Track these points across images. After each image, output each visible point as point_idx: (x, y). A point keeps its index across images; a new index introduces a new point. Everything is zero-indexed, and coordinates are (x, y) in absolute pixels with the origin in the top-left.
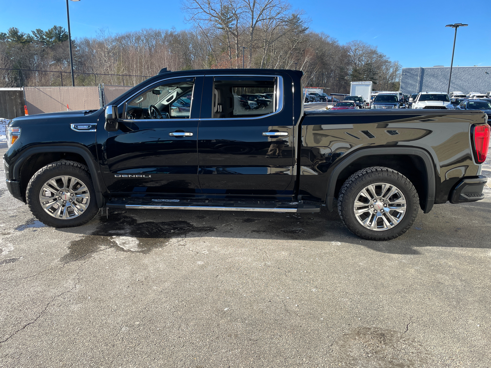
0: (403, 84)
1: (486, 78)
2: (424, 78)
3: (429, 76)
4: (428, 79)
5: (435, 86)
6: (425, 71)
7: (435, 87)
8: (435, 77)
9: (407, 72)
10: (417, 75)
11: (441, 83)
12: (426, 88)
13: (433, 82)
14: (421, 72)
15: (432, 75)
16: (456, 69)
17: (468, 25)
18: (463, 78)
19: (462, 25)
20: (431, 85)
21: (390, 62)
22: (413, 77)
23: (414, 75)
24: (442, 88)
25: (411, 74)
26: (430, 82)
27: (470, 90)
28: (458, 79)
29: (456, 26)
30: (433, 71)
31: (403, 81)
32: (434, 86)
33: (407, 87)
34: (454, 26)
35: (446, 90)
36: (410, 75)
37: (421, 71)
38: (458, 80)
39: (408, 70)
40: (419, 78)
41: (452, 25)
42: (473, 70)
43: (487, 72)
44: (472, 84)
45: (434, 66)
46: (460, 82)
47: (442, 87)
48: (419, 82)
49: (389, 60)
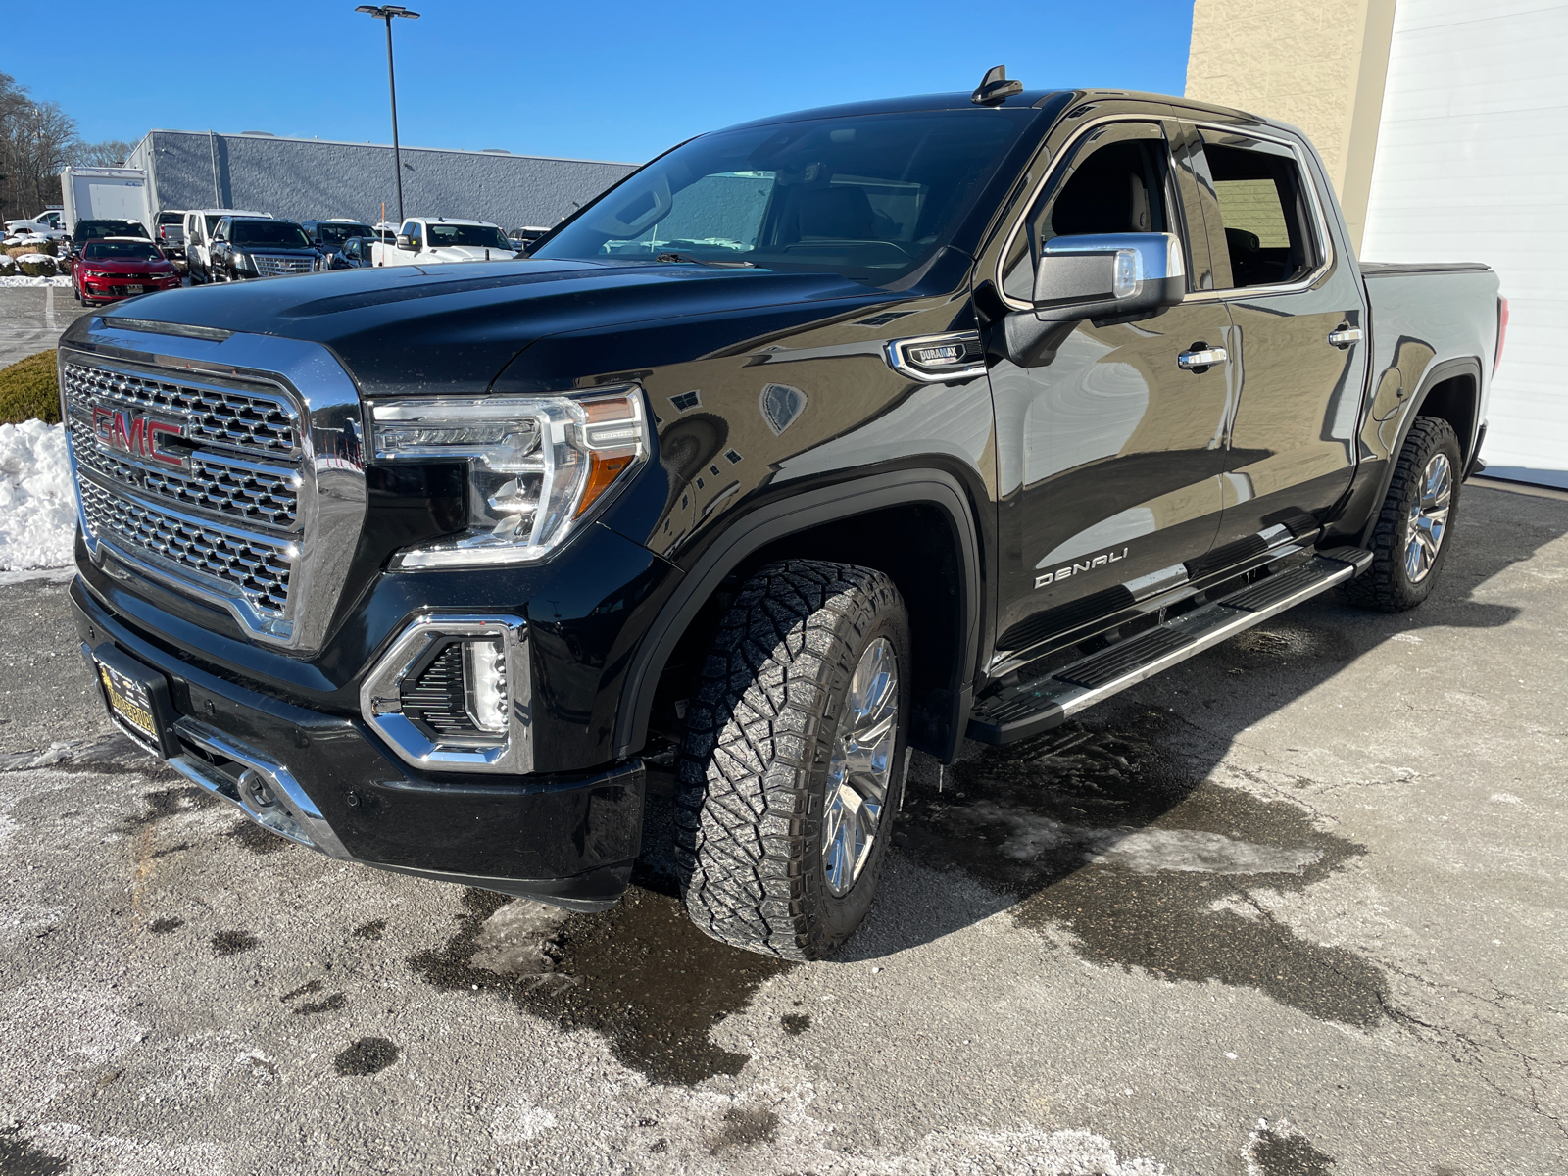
0: (165, 185)
1: (409, 182)
2: (233, 171)
3: (244, 164)
4: (245, 173)
5: (271, 199)
6: (230, 147)
7: (271, 202)
8: (265, 169)
9: (171, 145)
10: (206, 158)
11: (288, 190)
12: (246, 203)
13: (261, 185)
14: (216, 148)
15: (254, 161)
16: (321, 146)
17: (419, 15)
18: (346, 178)
19: (404, 12)
20: (257, 193)
21: (30, 104)
22: (193, 164)
23: (195, 155)
24: (294, 205)
25: (187, 152)
26: (251, 184)
27: (373, 216)
28: (334, 179)
29: (387, 14)
30: (254, 150)
31: (162, 176)
32: (268, 197)
33: (181, 196)
34: (380, 12)
35: (305, 212)
36: (184, 156)
37: (216, 145)
38: (333, 183)
39: (171, 139)
40: (214, 169)
41: (376, 8)
42: (369, 154)
43: (408, 162)
44: (375, 199)
45: (243, 133)
46: (342, 189)
47: (291, 201)
48: (219, 182)
49: (29, 97)
